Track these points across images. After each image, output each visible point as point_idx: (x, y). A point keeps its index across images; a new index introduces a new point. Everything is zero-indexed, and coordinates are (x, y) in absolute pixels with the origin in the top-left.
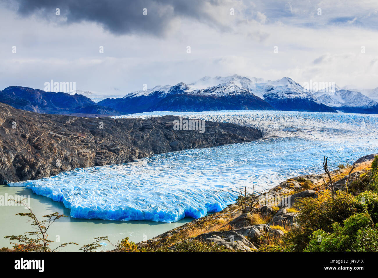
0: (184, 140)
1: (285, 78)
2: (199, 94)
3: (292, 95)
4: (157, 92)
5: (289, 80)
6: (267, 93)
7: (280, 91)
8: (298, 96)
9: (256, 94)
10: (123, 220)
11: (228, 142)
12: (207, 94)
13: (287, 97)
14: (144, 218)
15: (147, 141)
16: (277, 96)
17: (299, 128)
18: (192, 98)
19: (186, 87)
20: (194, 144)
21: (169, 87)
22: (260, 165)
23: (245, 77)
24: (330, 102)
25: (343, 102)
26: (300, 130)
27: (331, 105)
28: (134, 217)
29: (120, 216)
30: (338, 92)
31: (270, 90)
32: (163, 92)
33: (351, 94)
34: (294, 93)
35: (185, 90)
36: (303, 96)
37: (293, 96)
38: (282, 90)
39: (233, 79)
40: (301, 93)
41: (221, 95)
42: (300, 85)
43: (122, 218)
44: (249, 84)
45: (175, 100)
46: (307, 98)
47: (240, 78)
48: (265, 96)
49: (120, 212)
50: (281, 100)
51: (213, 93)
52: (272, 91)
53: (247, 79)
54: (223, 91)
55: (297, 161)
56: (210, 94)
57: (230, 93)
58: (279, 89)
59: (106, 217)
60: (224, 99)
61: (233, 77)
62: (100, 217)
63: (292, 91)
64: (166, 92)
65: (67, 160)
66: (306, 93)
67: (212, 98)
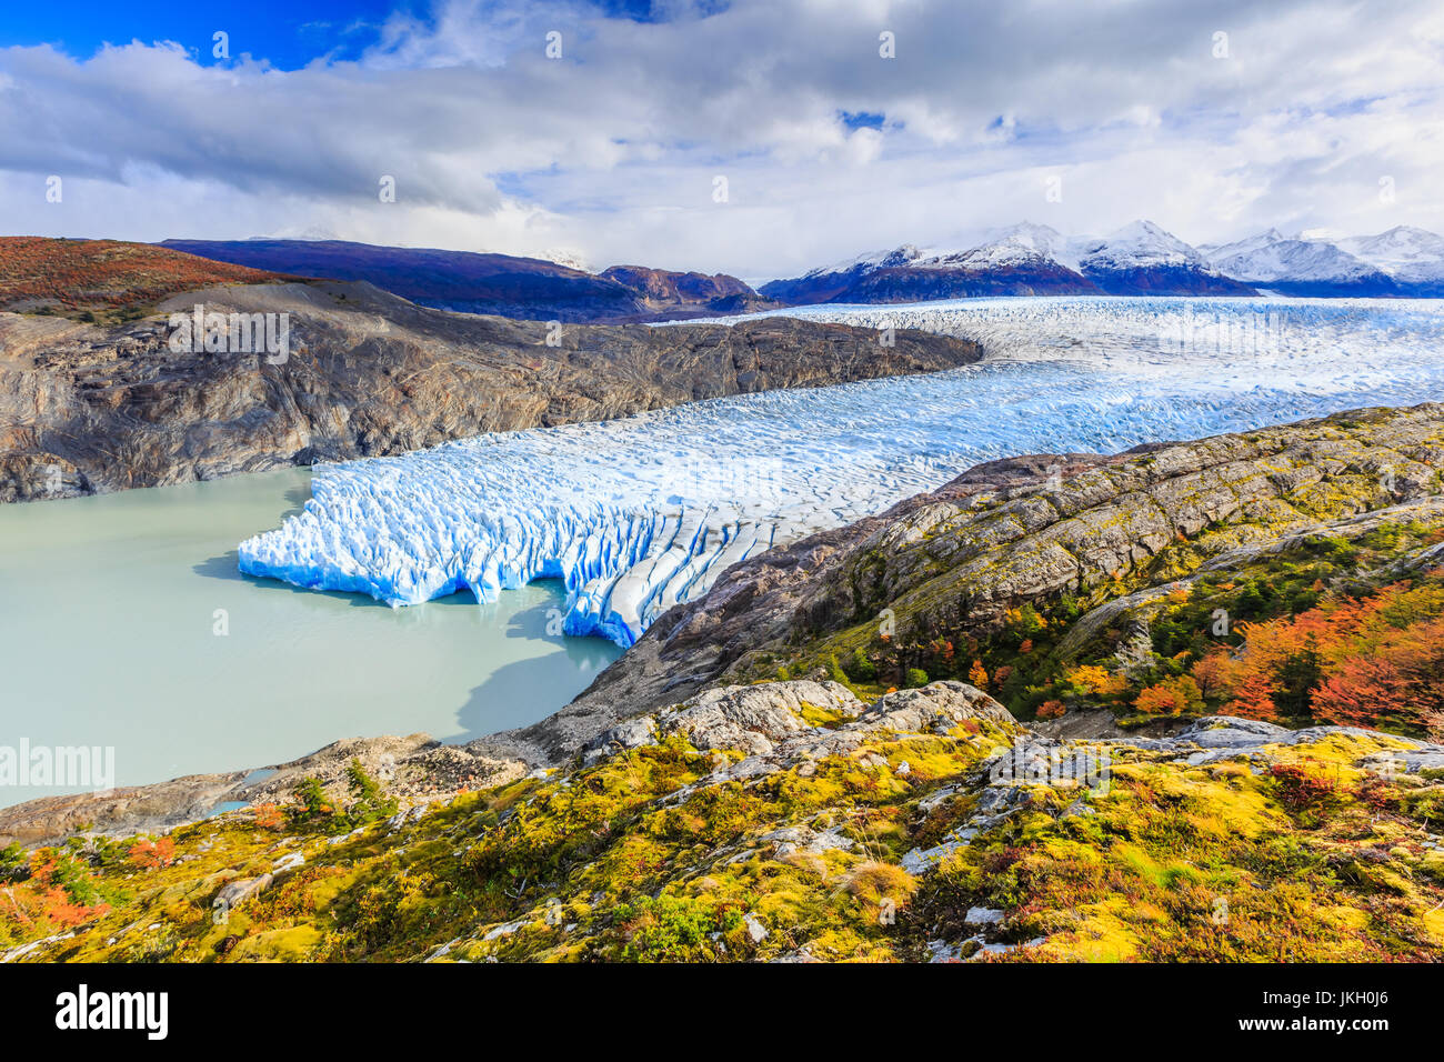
0: (772, 369)
1: (1138, 222)
2: (935, 266)
3: (1148, 259)
4: (861, 265)
5: (1148, 225)
6: (1089, 258)
7: (1121, 252)
8: (1163, 261)
9: (1060, 261)
10: (315, 587)
11: (881, 373)
12: (951, 265)
13: (1136, 263)
14: (354, 587)
15: (686, 373)
16: (1112, 263)
17: (1078, 339)
18: (918, 274)
19: (916, 252)
20: (795, 377)
21: (886, 253)
22: (862, 440)
23: (1044, 226)
24: (1246, 272)
25: (1283, 269)
26: (1079, 343)
27: (1252, 276)
28: (336, 584)
29: (307, 579)
30: (1274, 247)
31: (1096, 251)
32: (871, 265)
33: (1308, 249)
34: (1154, 254)
35: (913, 258)
36: (1176, 259)
37: (1148, 262)
38: (1125, 249)
39: (1016, 231)
40: (1171, 253)
41: (978, 266)
42: (1172, 236)
43: (311, 584)
44: (1052, 241)
45: (883, 280)
46: (1184, 265)
47: (1033, 227)
48: (1083, 264)
49: (306, 571)
50: (1120, 271)
51: (964, 263)
52: (1101, 253)
53: (1048, 228)
54: (987, 258)
55: (960, 431)
56: (958, 265)
57: (1001, 261)
58: (1119, 247)
59: (287, 578)
60: (986, 274)
61: (1018, 226)
62: (275, 574)
63: (1150, 250)
64: (878, 265)
65: (473, 416)
66: (1185, 253)
67: (960, 273)
